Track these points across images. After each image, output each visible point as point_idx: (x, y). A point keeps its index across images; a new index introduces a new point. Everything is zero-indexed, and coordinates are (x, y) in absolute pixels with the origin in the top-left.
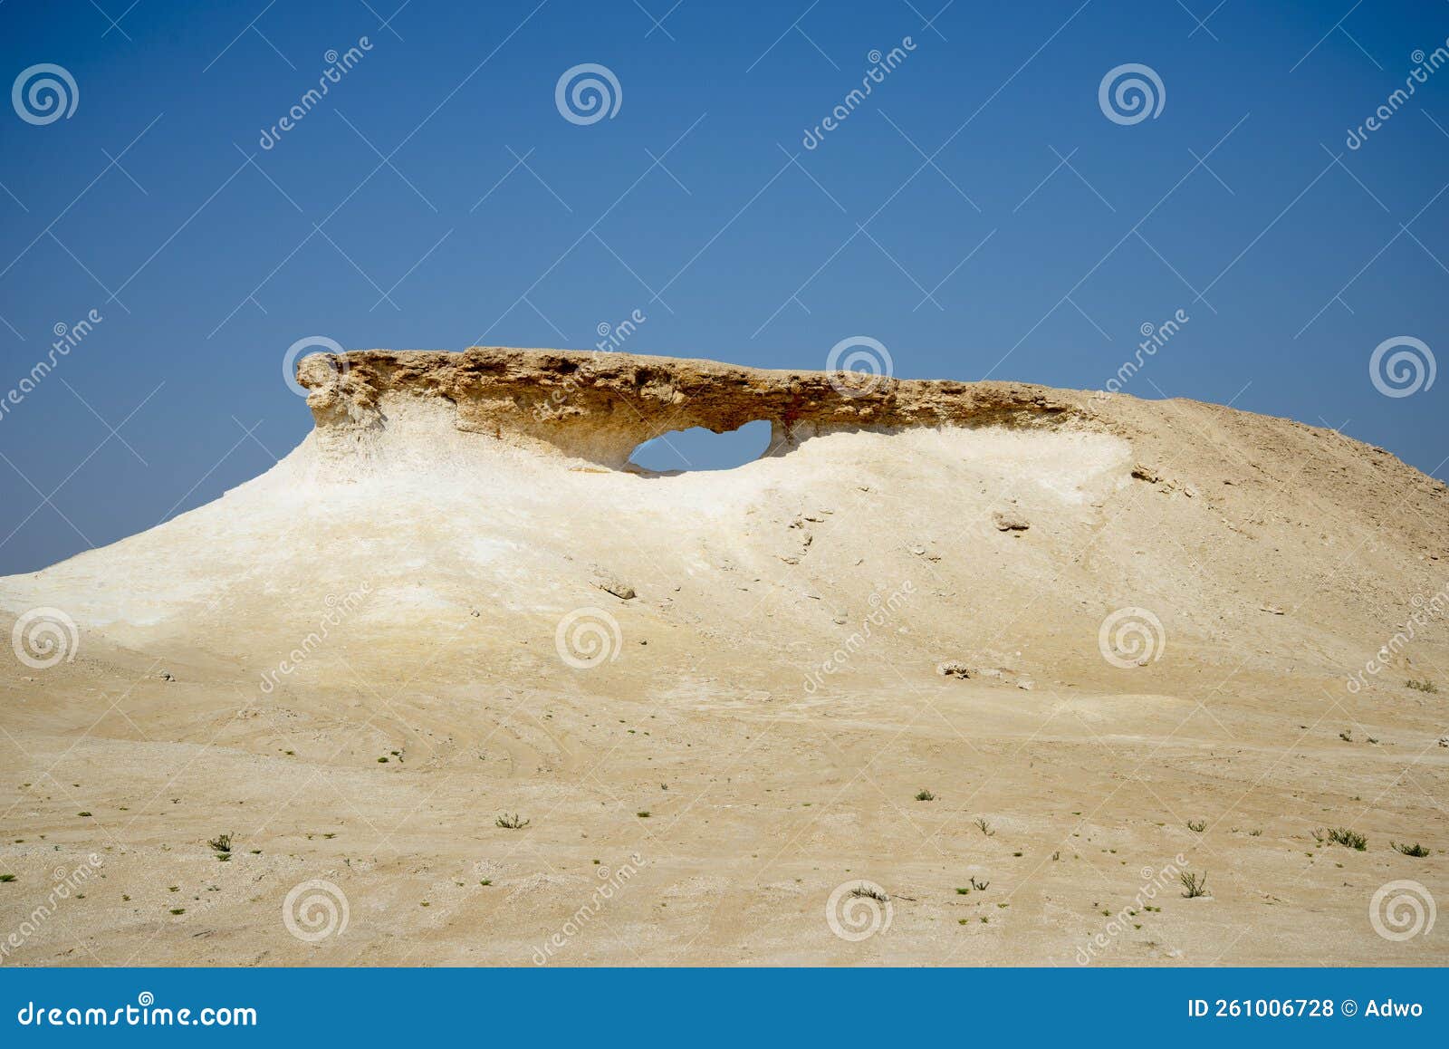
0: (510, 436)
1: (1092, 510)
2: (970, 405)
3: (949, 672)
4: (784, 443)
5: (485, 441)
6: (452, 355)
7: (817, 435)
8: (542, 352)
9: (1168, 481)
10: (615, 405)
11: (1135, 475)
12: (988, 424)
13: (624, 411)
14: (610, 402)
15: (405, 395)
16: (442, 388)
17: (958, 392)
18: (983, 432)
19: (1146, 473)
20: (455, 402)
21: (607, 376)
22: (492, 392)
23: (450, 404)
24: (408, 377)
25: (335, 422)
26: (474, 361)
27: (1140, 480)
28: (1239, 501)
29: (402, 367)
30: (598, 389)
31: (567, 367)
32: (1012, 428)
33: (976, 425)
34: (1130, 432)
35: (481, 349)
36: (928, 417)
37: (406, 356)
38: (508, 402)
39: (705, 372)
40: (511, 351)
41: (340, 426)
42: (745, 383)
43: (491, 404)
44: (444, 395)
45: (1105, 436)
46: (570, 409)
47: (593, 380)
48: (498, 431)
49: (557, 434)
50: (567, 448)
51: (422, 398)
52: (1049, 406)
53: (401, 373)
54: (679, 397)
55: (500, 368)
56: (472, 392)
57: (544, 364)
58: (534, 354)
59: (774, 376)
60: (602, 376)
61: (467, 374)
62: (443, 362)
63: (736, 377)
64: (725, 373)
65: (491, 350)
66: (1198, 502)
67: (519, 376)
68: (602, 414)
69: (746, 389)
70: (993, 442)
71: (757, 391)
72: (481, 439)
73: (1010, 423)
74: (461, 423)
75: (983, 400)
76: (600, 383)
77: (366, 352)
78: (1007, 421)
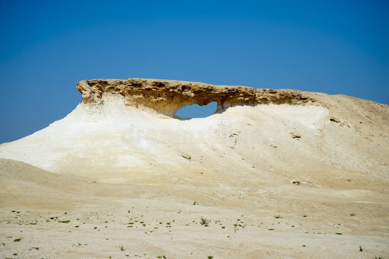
0: (141, 107)
1: (319, 131)
2: (278, 97)
3: (294, 183)
4: (221, 109)
5: (133, 108)
6: (124, 81)
7: (231, 106)
8: (153, 80)
9: (342, 122)
10: (175, 97)
11: (331, 120)
12: (283, 103)
13: (176, 99)
14: (173, 96)
15: (109, 93)
16: (121, 91)
17: (275, 93)
18: (282, 105)
19: (335, 119)
20: (124, 96)
21: (173, 88)
22: (137, 93)
23: (123, 96)
24: (111, 88)
25: (90, 102)
26: (131, 83)
27: (333, 122)
28: (365, 128)
29: (109, 85)
30: (170, 92)
31: (161, 85)
32: (290, 104)
33: (279, 103)
34: (328, 105)
35: (134, 79)
36: (265, 101)
37: (111, 81)
38: (141, 96)
39: (201, 87)
40: (144, 80)
41: (91, 104)
42: (212, 90)
43: (136, 97)
44: (121, 94)
45: (320, 107)
46: (161, 98)
47: (169, 89)
48: (137, 105)
49: (156, 107)
50: (158, 111)
51: (115, 95)
52: (303, 97)
53: (109, 86)
54: (193, 95)
55: (140, 85)
56: (131, 93)
57: (154, 84)
58: (151, 81)
59: (221, 88)
60: (172, 88)
61: (129, 87)
62: (121, 83)
63: (210, 88)
64: (207, 87)
65: (137, 79)
66: (352, 129)
67: (146, 88)
68: (170, 100)
69: (213, 92)
70: (284, 109)
71: (216, 92)
72: (132, 107)
73: (290, 103)
74: (126, 103)
75: (283, 95)
76: (171, 90)
77: (99, 80)
78: (289, 102)
